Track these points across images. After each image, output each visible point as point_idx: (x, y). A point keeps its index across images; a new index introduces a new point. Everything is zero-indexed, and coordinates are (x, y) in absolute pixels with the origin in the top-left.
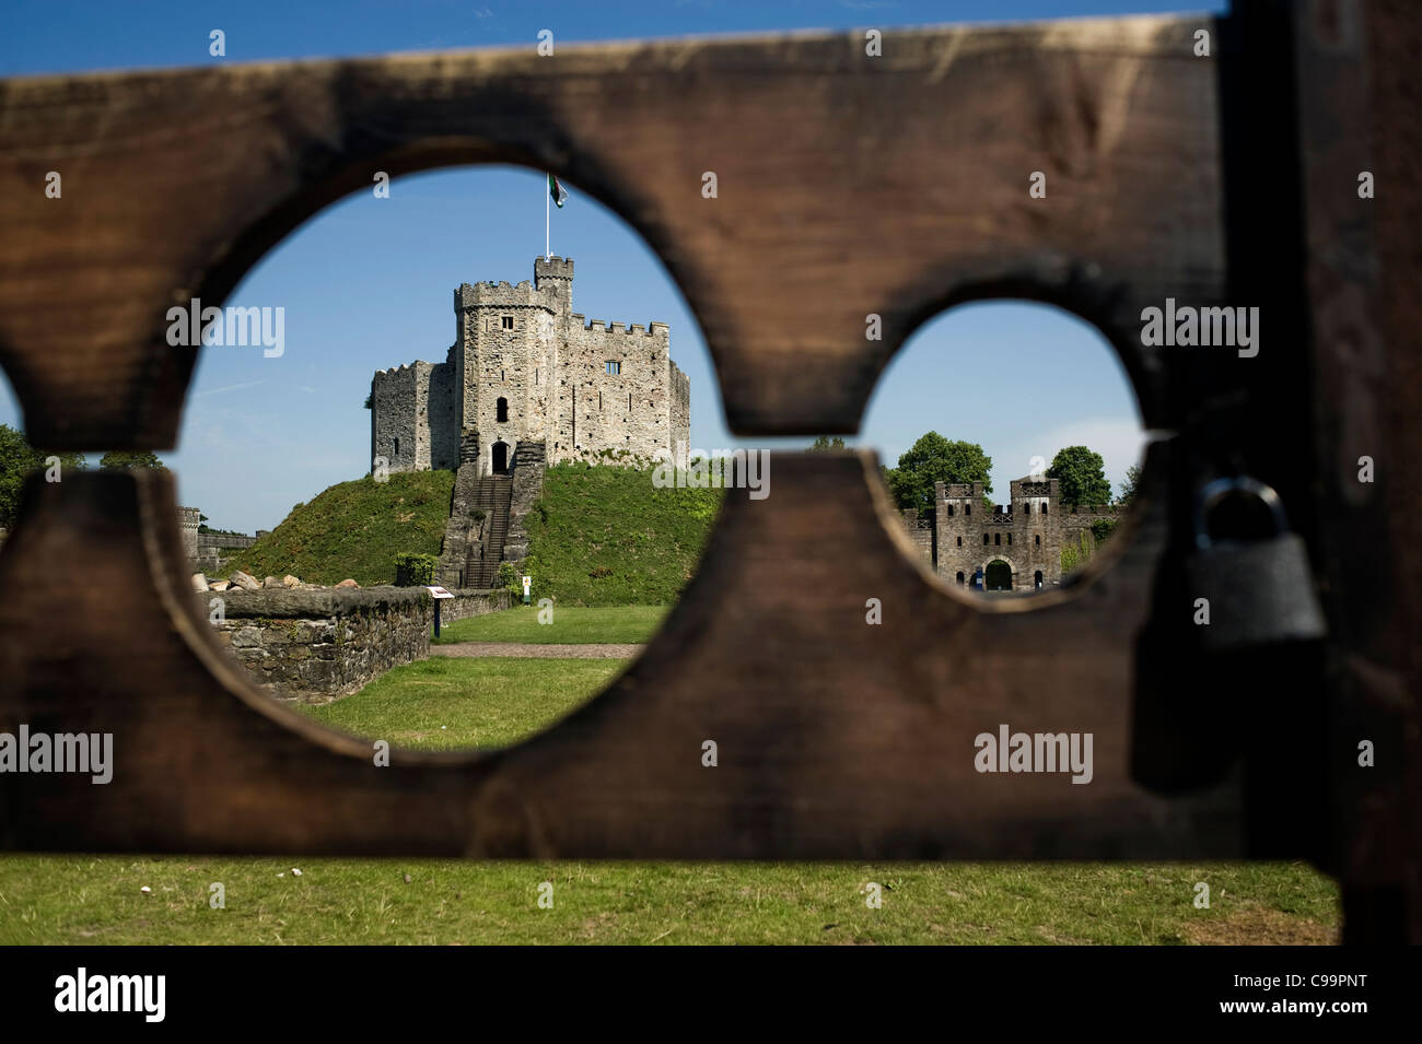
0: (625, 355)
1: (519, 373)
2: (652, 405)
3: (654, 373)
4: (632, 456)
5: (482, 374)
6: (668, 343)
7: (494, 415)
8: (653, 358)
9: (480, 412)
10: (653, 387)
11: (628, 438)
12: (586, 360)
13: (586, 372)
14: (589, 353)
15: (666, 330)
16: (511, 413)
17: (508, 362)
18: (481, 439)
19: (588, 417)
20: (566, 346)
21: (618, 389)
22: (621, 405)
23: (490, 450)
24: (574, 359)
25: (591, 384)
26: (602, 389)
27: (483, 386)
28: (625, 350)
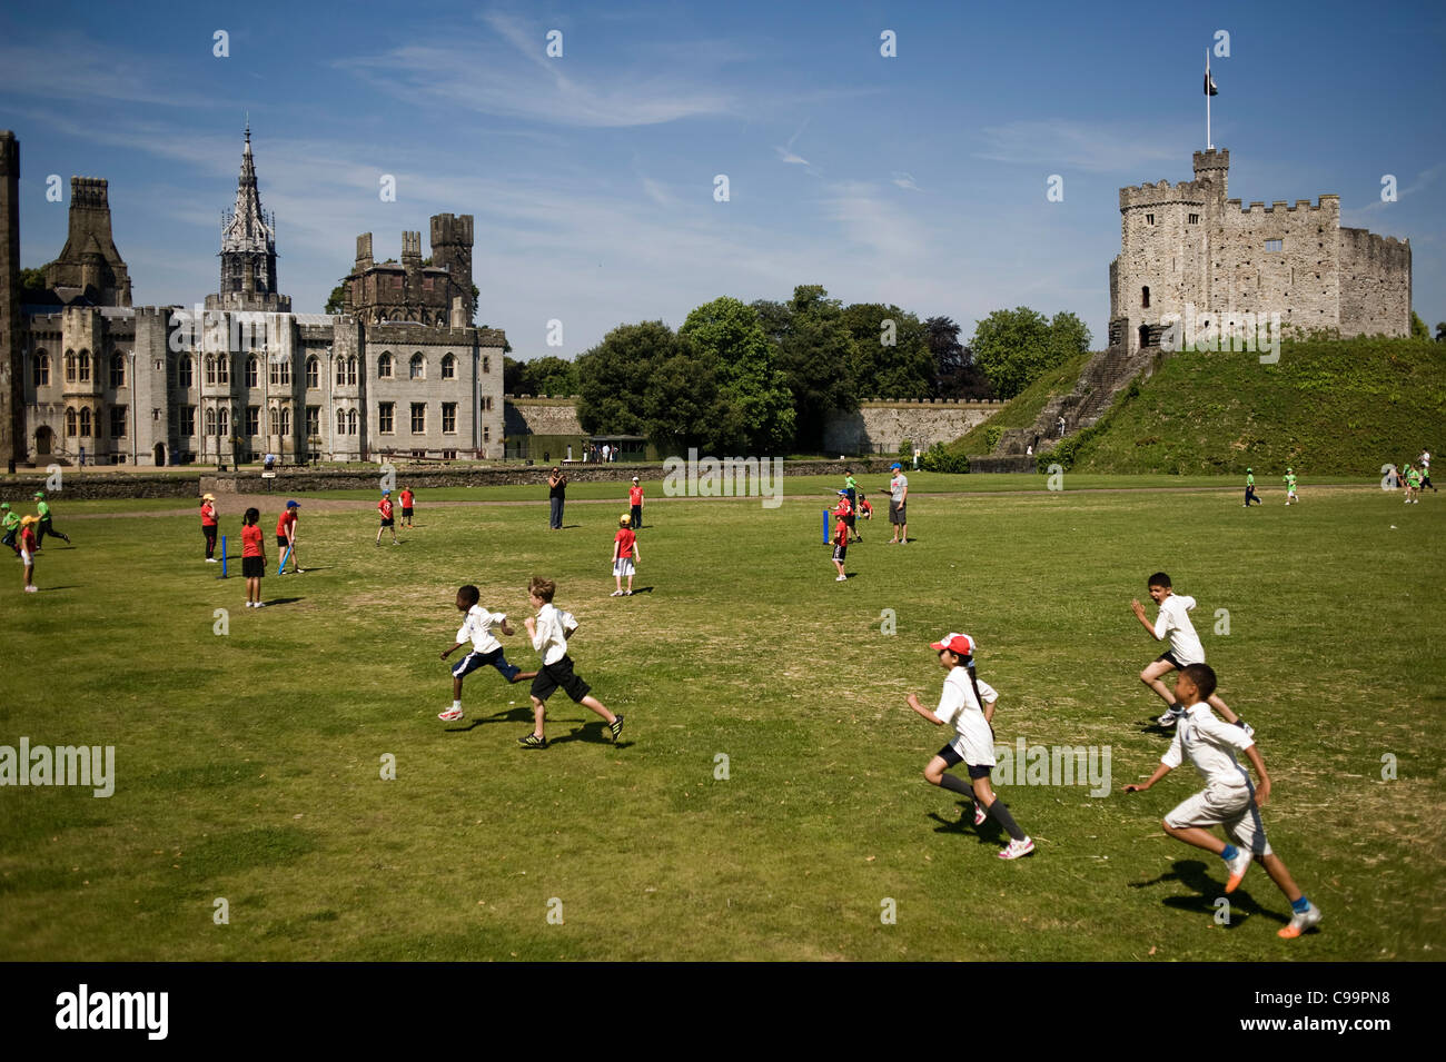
0: (1287, 232)
1: (1158, 263)
2: (1318, 277)
3: (1321, 245)
4: (1293, 328)
5: (1131, 267)
6: (1338, 214)
7: (1139, 301)
8: (1320, 231)
9: (1129, 300)
10: (1320, 259)
11: (1290, 311)
12: (1243, 242)
13: (1243, 253)
14: (1247, 235)
15: (1336, 201)
16: (1152, 299)
17: (1150, 254)
18: (1130, 324)
19: (1245, 295)
20: (1221, 231)
21: (1278, 265)
22: (1282, 280)
23: (1137, 332)
24: (1232, 242)
25: (1248, 263)
26: (1260, 267)
27: (1132, 277)
28: (1287, 227)
